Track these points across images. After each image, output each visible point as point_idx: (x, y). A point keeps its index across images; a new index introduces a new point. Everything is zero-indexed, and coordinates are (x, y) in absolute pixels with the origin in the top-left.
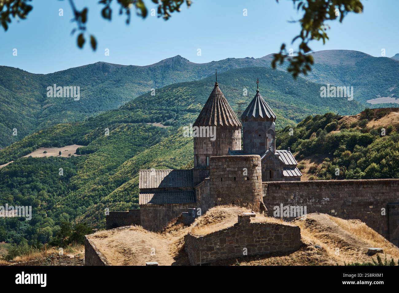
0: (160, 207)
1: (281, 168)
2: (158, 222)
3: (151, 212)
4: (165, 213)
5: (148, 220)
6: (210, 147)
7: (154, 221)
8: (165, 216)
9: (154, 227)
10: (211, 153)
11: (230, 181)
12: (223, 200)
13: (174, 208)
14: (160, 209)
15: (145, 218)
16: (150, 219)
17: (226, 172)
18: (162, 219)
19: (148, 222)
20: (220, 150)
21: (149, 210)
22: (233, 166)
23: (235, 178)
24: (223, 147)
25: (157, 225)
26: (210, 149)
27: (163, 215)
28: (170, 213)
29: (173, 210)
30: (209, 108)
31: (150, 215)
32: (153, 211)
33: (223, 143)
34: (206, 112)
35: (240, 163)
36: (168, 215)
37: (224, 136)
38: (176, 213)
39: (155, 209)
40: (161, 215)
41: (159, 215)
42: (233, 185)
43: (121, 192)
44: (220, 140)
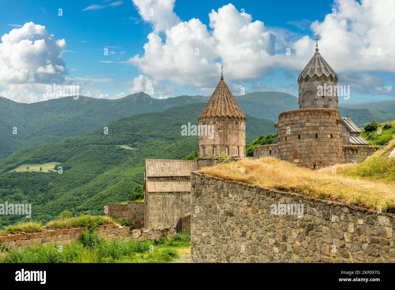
0: (169, 195)
1: (347, 134)
2: (167, 210)
3: (160, 200)
4: (174, 201)
5: (157, 208)
6: (217, 138)
7: (163, 209)
8: (174, 204)
9: (163, 215)
10: (218, 143)
11: (311, 139)
12: (302, 161)
13: (183, 196)
14: (169, 198)
15: (154, 206)
16: (159, 207)
17: (305, 128)
18: (171, 207)
19: (157, 210)
20: (227, 140)
21: (158, 197)
22: (314, 120)
23: (317, 135)
24: (230, 137)
25: (166, 213)
26: (218, 140)
27: (172, 203)
28: (179, 201)
29: (182, 198)
30: (216, 100)
31: (159, 203)
32: (162, 199)
33: (230, 134)
34: (213, 104)
35: (323, 117)
36: (177, 203)
37: (231, 127)
38: (185, 201)
39: (164, 196)
40: (170, 203)
41: (167, 203)
42: (315, 143)
43: (93, 201)
44: (227, 131)
